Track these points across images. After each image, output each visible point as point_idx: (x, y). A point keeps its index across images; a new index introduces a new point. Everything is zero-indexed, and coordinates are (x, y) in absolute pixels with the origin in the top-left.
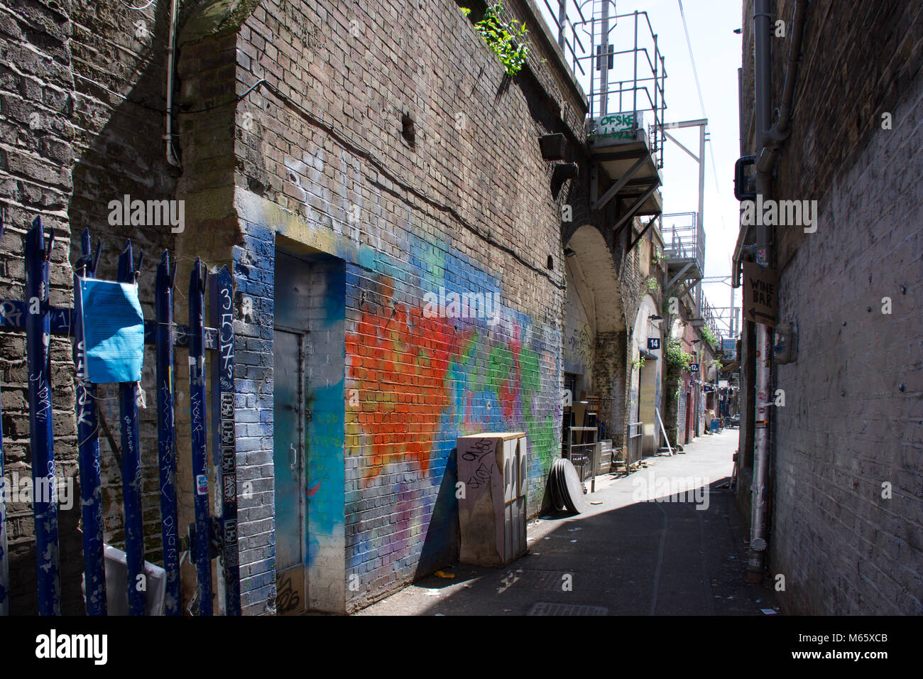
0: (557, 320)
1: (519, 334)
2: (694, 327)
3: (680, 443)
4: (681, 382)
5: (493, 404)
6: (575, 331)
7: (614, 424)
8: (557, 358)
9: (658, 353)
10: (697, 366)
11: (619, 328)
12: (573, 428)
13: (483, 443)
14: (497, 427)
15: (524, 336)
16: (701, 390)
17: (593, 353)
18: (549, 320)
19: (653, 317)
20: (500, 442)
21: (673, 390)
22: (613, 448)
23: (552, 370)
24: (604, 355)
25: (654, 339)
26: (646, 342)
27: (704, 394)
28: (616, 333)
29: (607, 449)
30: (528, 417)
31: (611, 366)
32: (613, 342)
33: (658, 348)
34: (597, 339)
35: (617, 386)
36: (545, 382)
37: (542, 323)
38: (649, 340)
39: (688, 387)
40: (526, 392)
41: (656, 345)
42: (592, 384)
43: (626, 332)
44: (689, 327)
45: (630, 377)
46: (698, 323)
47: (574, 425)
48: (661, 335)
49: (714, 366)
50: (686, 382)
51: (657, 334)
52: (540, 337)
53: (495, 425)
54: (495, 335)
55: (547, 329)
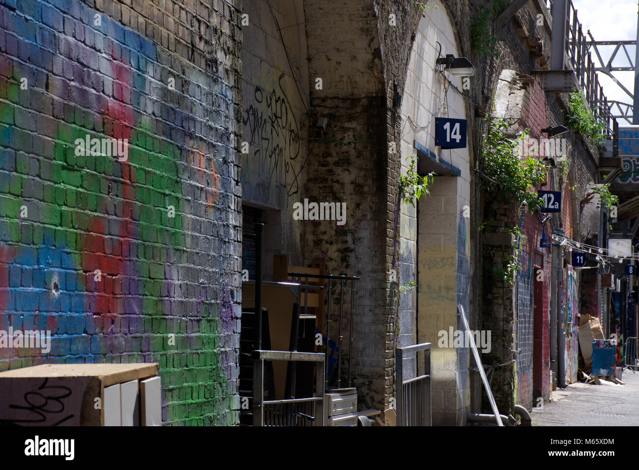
0: (220, 56)
1: (128, 86)
2: (547, 92)
3: (522, 402)
4: (519, 238)
5: (66, 284)
6: (258, 89)
7: (361, 345)
8: (225, 161)
9: (459, 158)
10: (558, 196)
11: (365, 85)
12: (266, 354)
13: (46, 392)
14: (78, 347)
15: (140, 94)
16: (566, 263)
17: (303, 152)
18: (202, 55)
19: (447, 62)
20: (94, 386)
21: (498, 260)
22: (359, 410)
23: (213, 194)
24: (329, 159)
25: (453, 122)
26: (431, 129)
27: (572, 273)
28: (359, 100)
29: (345, 413)
30: (158, 322)
31: (349, 188)
32: (354, 125)
33: (462, 144)
34: (312, 115)
35: (365, 242)
36: (197, 226)
37: (185, 61)
38: (440, 123)
39: (537, 252)
40: (150, 253)
41: (458, 137)
42: (303, 236)
43: (384, 99)
44: (537, 91)
45: (397, 221)
46: (557, 82)
47: (267, 347)
48: (467, 109)
49: (596, 200)
50: (530, 240)
51: (457, 109)
52: (179, 100)
53: (71, 341)
54: (66, 86)
55: (197, 79)
